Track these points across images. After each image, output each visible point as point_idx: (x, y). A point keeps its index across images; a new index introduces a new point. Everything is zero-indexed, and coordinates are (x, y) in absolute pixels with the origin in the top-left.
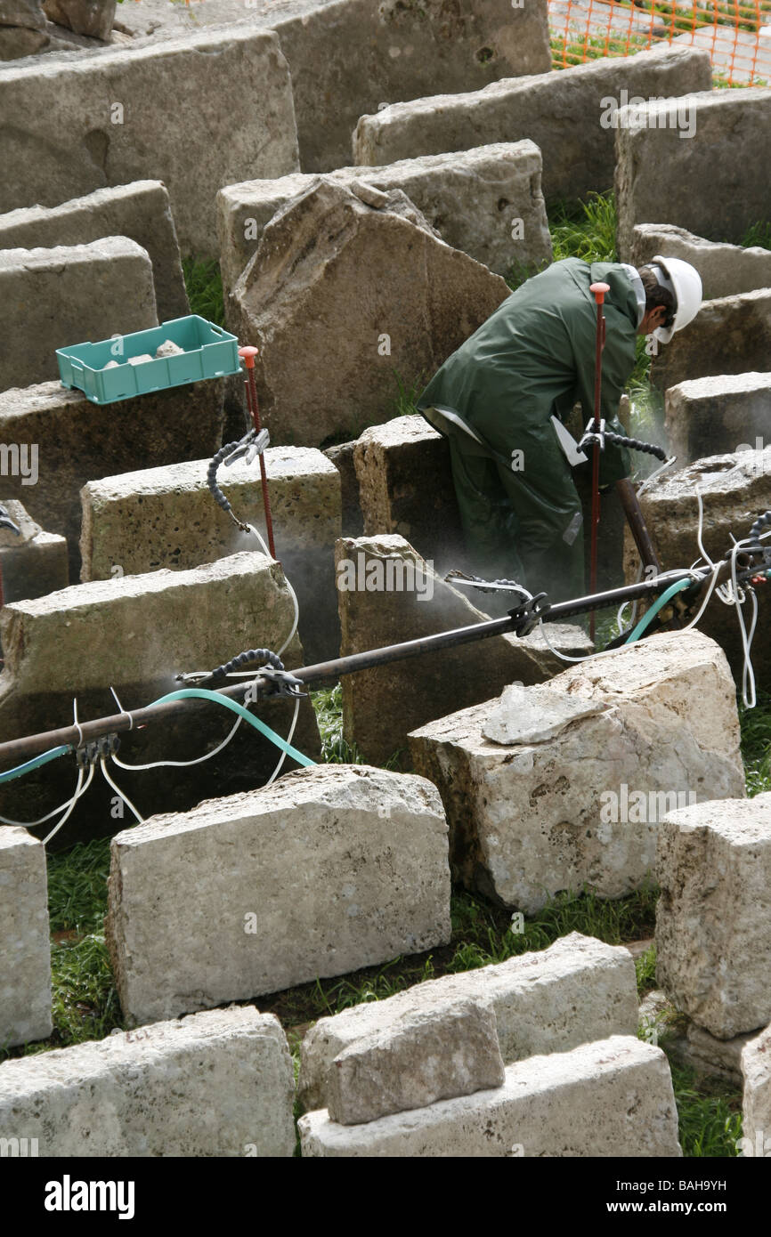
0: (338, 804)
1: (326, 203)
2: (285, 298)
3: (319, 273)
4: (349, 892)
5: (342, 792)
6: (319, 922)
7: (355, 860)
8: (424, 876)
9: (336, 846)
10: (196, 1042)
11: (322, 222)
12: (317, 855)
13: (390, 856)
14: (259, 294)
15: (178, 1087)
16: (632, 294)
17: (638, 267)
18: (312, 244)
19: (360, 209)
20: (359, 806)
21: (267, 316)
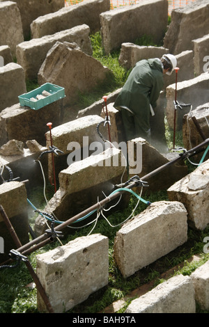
0: (166, 213)
1: (61, 49)
2: (54, 73)
3: (62, 66)
4: (168, 234)
5: (166, 210)
6: (162, 243)
7: (170, 226)
8: (182, 227)
9: (166, 224)
10: (175, 287)
11: (61, 53)
12: (162, 227)
13: (176, 223)
14: (46, 73)
15: (173, 299)
16: (160, 65)
17: (160, 58)
18: (59, 59)
19: (70, 49)
20: (170, 213)
21: (50, 78)
